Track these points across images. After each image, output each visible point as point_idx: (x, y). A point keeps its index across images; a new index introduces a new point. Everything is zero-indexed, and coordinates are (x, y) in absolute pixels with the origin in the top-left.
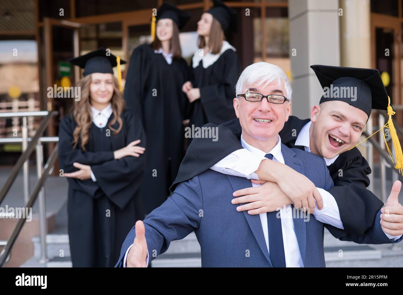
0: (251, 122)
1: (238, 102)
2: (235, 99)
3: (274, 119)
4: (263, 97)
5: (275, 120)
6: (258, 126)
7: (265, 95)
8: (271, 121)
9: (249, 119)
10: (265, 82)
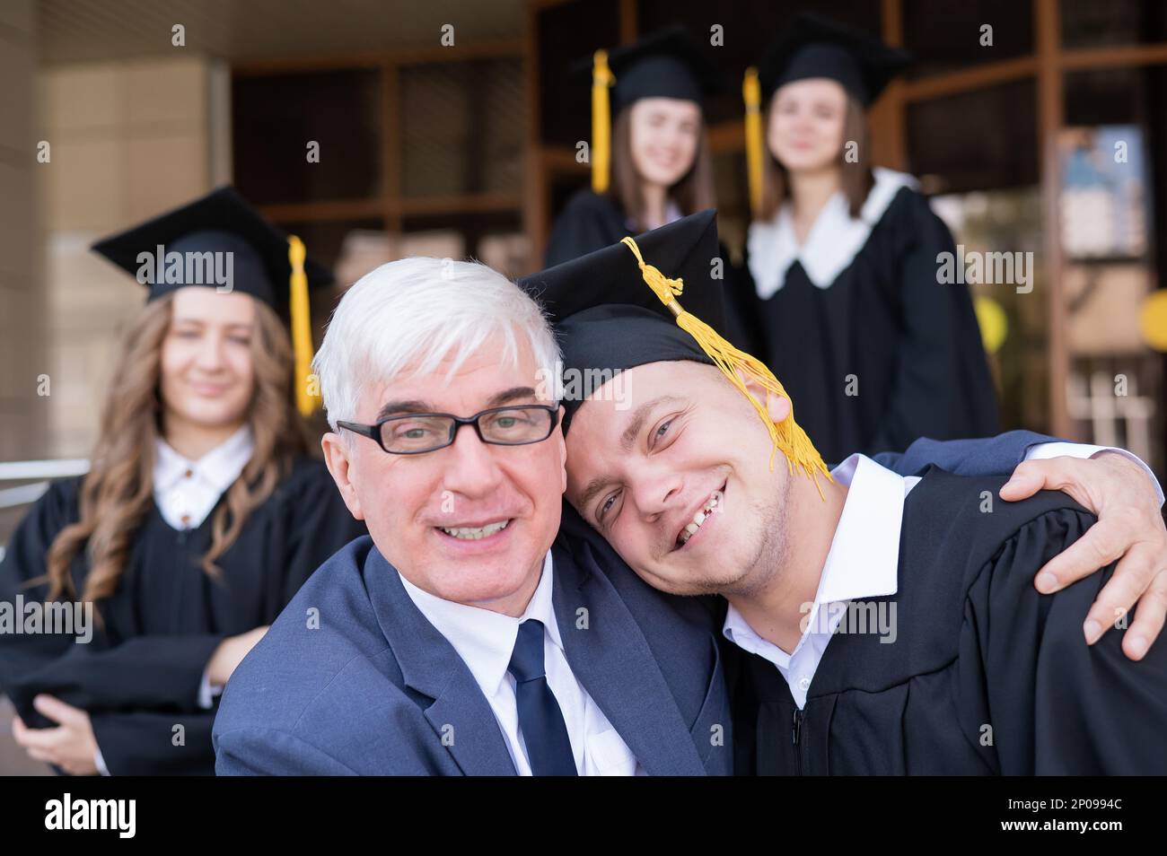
0: (425, 540)
1: (342, 449)
2: (327, 437)
3: (520, 512)
4: (458, 424)
5: (525, 515)
6: (464, 558)
7: (465, 413)
8: (511, 520)
9: (415, 531)
10: (449, 357)
